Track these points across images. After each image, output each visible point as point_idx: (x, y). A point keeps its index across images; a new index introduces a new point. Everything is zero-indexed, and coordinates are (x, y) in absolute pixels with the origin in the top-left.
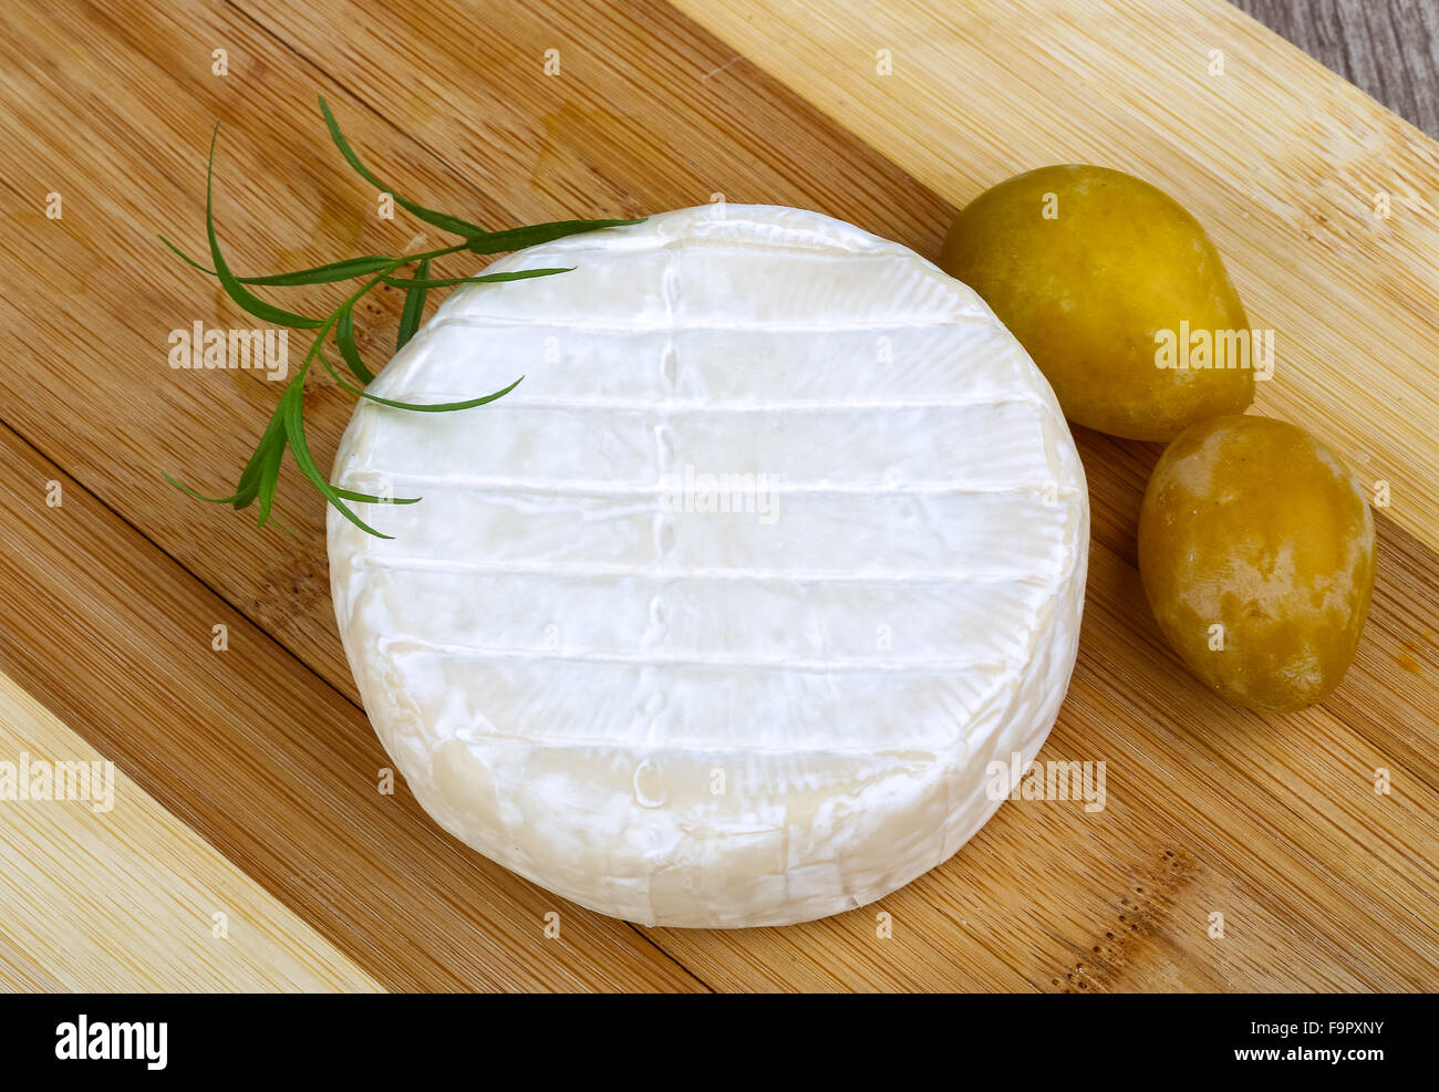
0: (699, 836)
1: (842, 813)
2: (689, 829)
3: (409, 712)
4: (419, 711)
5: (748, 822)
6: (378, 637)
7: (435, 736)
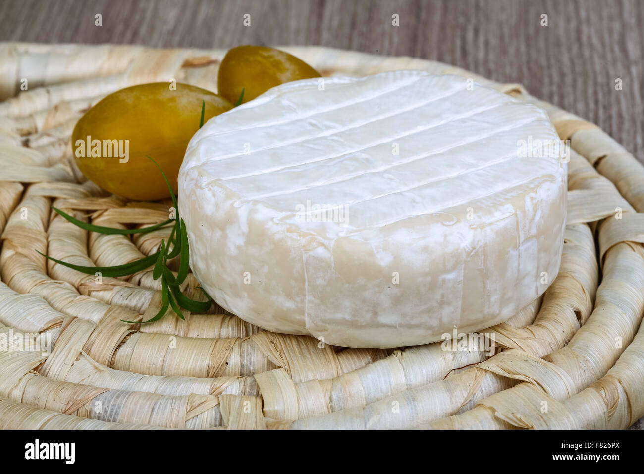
0: (482, 226)
1: (535, 202)
2: (474, 226)
3: (310, 237)
4: (315, 233)
5: (498, 215)
6: (272, 219)
7: (330, 239)
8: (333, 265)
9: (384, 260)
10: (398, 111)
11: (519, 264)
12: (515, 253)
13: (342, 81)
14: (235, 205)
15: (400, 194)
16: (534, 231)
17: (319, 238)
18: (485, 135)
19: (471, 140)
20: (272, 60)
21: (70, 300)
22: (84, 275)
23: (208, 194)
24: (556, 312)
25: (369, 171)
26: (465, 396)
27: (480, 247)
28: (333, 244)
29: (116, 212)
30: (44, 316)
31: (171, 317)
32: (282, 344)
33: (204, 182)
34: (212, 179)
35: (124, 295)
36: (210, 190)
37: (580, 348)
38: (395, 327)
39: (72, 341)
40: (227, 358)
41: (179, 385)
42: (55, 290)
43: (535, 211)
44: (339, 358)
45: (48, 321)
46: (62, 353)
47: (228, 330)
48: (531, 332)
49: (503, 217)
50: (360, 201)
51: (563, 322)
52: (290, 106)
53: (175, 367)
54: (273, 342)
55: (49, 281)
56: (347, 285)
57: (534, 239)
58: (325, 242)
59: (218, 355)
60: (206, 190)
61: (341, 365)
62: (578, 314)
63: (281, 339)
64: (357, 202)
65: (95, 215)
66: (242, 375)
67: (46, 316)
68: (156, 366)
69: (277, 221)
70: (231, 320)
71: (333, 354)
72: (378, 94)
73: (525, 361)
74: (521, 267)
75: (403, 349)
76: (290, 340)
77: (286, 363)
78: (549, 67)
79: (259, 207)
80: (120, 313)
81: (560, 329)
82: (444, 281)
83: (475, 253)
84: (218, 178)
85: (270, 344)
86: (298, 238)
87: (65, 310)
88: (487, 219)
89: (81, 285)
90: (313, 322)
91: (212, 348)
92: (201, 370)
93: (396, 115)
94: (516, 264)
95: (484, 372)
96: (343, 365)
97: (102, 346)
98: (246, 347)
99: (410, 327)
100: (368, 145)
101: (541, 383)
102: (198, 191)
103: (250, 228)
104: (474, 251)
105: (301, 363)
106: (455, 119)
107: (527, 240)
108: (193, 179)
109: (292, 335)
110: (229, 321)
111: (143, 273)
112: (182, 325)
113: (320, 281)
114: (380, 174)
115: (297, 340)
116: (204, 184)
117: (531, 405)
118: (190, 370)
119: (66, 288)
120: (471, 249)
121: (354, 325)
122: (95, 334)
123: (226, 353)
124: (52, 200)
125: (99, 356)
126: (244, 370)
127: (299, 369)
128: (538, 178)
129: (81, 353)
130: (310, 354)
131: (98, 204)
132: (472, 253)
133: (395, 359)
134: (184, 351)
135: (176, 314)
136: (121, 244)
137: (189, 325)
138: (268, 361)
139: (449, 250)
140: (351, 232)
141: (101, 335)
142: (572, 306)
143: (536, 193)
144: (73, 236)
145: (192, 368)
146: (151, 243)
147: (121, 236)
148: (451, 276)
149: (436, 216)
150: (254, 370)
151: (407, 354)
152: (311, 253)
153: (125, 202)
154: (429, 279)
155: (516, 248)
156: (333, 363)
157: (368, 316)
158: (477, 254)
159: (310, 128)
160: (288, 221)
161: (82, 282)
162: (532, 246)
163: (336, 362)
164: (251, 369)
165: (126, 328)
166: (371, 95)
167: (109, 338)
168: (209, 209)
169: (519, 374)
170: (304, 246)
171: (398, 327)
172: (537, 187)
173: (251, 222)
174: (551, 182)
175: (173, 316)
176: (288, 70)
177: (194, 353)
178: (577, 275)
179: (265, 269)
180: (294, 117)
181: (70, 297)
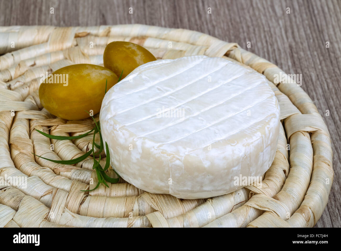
8: (183, 168)
9: (206, 164)
10: (197, 79)
11: (263, 158)
12: (262, 153)
13: (167, 62)
14: (135, 140)
15: (208, 129)
16: (269, 142)
17: (177, 156)
18: (240, 92)
19: (234, 95)
20: (130, 50)
21: (52, 178)
22: (56, 164)
23: (121, 134)
24: (275, 172)
25: (191, 116)
26: (243, 220)
27: (248, 154)
28: (183, 159)
29: (63, 126)
30: (43, 189)
31: (102, 186)
32: (157, 199)
33: (118, 127)
34: (121, 126)
35: (77, 174)
36: (121, 132)
37: (290, 191)
38: (210, 191)
39: (59, 202)
40: (132, 207)
41: (113, 222)
42: (44, 173)
43: (270, 133)
44: (183, 204)
45: (45, 191)
46: (56, 209)
47: (129, 191)
48: (267, 184)
49: (256, 138)
50: (191, 134)
51: (279, 177)
52: (146, 78)
53: (109, 213)
54: (152, 198)
55: (40, 168)
56: (189, 176)
57: (269, 146)
58: (180, 158)
59: (128, 206)
60: (119, 132)
61: (184, 207)
62: (285, 171)
63: (156, 196)
64: (189, 134)
65: (53, 128)
66: (139, 215)
67: (44, 189)
68: (100, 212)
69: (156, 148)
70: (130, 187)
71: (180, 202)
72: (185, 69)
73: (268, 201)
74: (264, 159)
75: (212, 198)
76: (160, 196)
77: (160, 209)
78: (241, 22)
79: (146, 140)
80: (78, 185)
81: (279, 181)
82: (233, 171)
83: (246, 157)
84: (123, 125)
85: (151, 200)
86: (167, 156)
87: (51, 184)
88: (250, 141)
89: (55, 169)
90: (173, 191)
91: (125, 203)
92: (121, 214)
93: (196, 82)
94: (262, 158)
95: (249, 207)
96: (185, 207)
97: (73, 203)
98: (140, 201)
99: (217, 190)
100: (187, 101)
101: (276, 212)
102: (115, 132)
103: (143, 151)
104: (245, 156)
105: (167, 208)
106: (225, 83)
107: (267, 147)
108: (111, 125)
109: (161, 194)
110: (129, 187)
111: (83, 161)
112: (108, 190)
113: (177, 175)
114: (196, 117)
115: (163, 196)
116: (118, 129)
117: (274, 224)
118: (116, 214)
119: (48, 171)
120: (244, 156)
121: (192, 192)
122: (69, 198)
123: (132, 205)
124: (30, 120)
125: (72, 208)
126: (140, 212)
127: (166, 211)
128: (269, 116)
129: (64, 208)
130: (170, 203)
131: (52, 122)
132: (245, 158)
133: (209, 204)
134: (112, 205)
135: (104, 185)
136: (69, 145)
137: (111, 190)
138: (151, 207)
139: (235, 157)
140: (190, 152)
141: (72, 198)
142: (282, 168)
143: (269, 125)
144: (45, 141)
145: (117, 213)
146: (83, 144)
147: (68, 141)
148: (235, 168)
149: (227, 140)
150: (145, 211)
151: (214, 200)
152: (173, 163)
153: (66, 121)
154: (226, 171)
155: (262, 151)
156: (181, 207)
157: (198, 188)
158: (247, 158)
159: (158, 91)
160: (161, 148)
161: (56, 168)
162: (269, 149)
163: (182, 206)
164: (144, 211)
165: (83, 193)
166: (182, 70)
167: (76, 200)
168: (122, 141)
169: (265, 208)
170: (170, 160)
171: (211, 191)
172: (269, 121)
173: (143, 148)
174: (275, 118)
175: (103, 186)
176: (139, 55)
177: (117, 206)
178: (280, 150)
179: (151, 169)
180: (149, 85)
181: (52, 177)
